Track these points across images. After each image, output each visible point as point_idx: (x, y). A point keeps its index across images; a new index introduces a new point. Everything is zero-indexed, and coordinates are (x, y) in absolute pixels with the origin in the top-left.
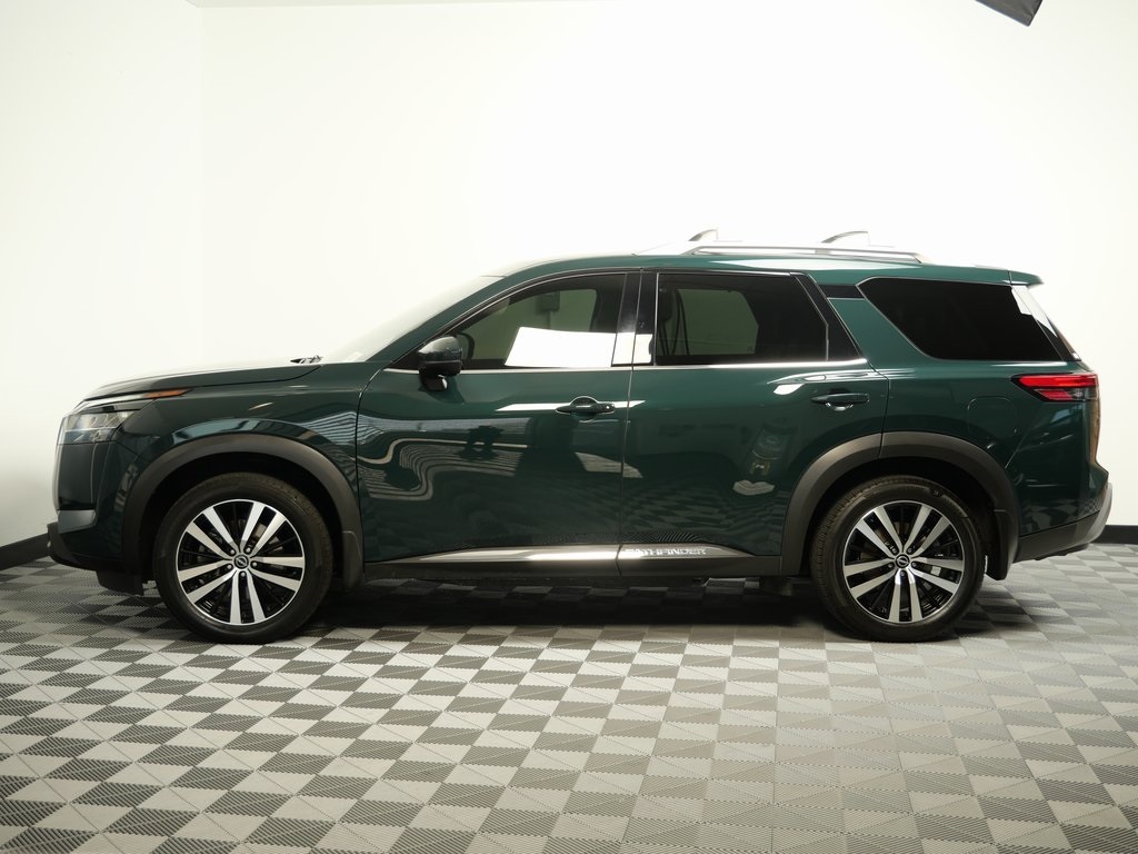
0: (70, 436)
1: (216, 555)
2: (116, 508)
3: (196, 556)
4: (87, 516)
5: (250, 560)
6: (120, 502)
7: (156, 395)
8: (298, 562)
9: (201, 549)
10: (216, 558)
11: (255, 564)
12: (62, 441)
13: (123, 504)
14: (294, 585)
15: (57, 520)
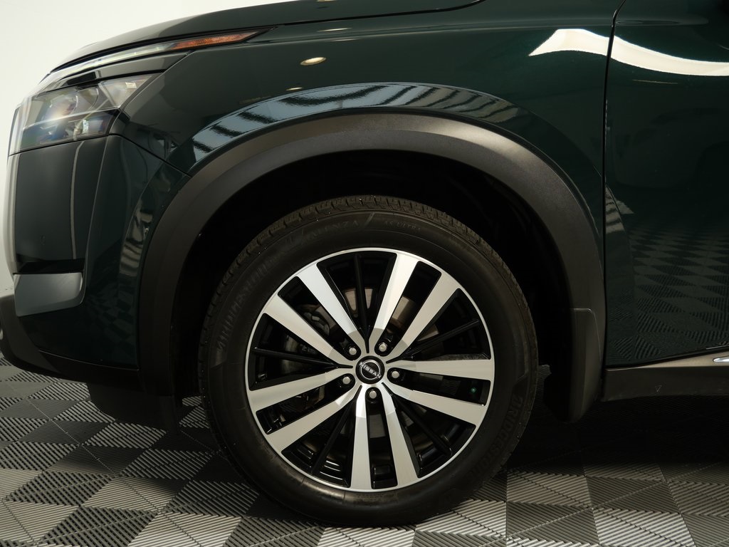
0: (29, 134)
1: (319, 355)
2: (123, 271)
3: (280, 359)
4: (69, 284)
5: (387, 367)
6: (130, 258)
7: (192, 43)
8: (482, 369)
9: (290, 345)
10: (324, 365)
11: (395, 374)
12: (16, 146)
13: (135, 265)
14: (473, 413)
15: (12, 292)
